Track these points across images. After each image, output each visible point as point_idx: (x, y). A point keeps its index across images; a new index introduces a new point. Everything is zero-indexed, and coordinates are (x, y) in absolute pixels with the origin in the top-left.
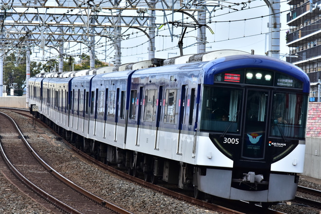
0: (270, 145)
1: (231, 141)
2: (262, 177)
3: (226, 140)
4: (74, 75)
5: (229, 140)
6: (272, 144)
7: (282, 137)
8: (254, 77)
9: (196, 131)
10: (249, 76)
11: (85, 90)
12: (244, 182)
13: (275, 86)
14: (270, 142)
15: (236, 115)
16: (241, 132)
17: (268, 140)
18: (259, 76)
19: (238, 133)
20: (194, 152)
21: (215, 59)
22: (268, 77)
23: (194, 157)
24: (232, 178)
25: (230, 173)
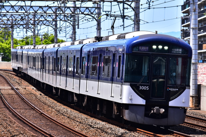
0: (168, 90)
1: (144, 88)
2: (164, 110)
3: (141, 88)
4: (46, 47)
5: (143, 87)
6: (169, 89)
7: (176, 85)
8: (157, 48)
9: (122, 82)
10: (154, 47)
11: (53, 57)
12: (152, 113)
13: (170, 53)
14: (168, 88)
15: (147, 72)
16: (150, 82)
17: (167, 87)
18: (160, 47)
19: (148, 83)
20: (121, 95)
21: (134, 37)
22: (166, 48)
23: (121, 99)
24: (145, 111)
25: (144, 108)
